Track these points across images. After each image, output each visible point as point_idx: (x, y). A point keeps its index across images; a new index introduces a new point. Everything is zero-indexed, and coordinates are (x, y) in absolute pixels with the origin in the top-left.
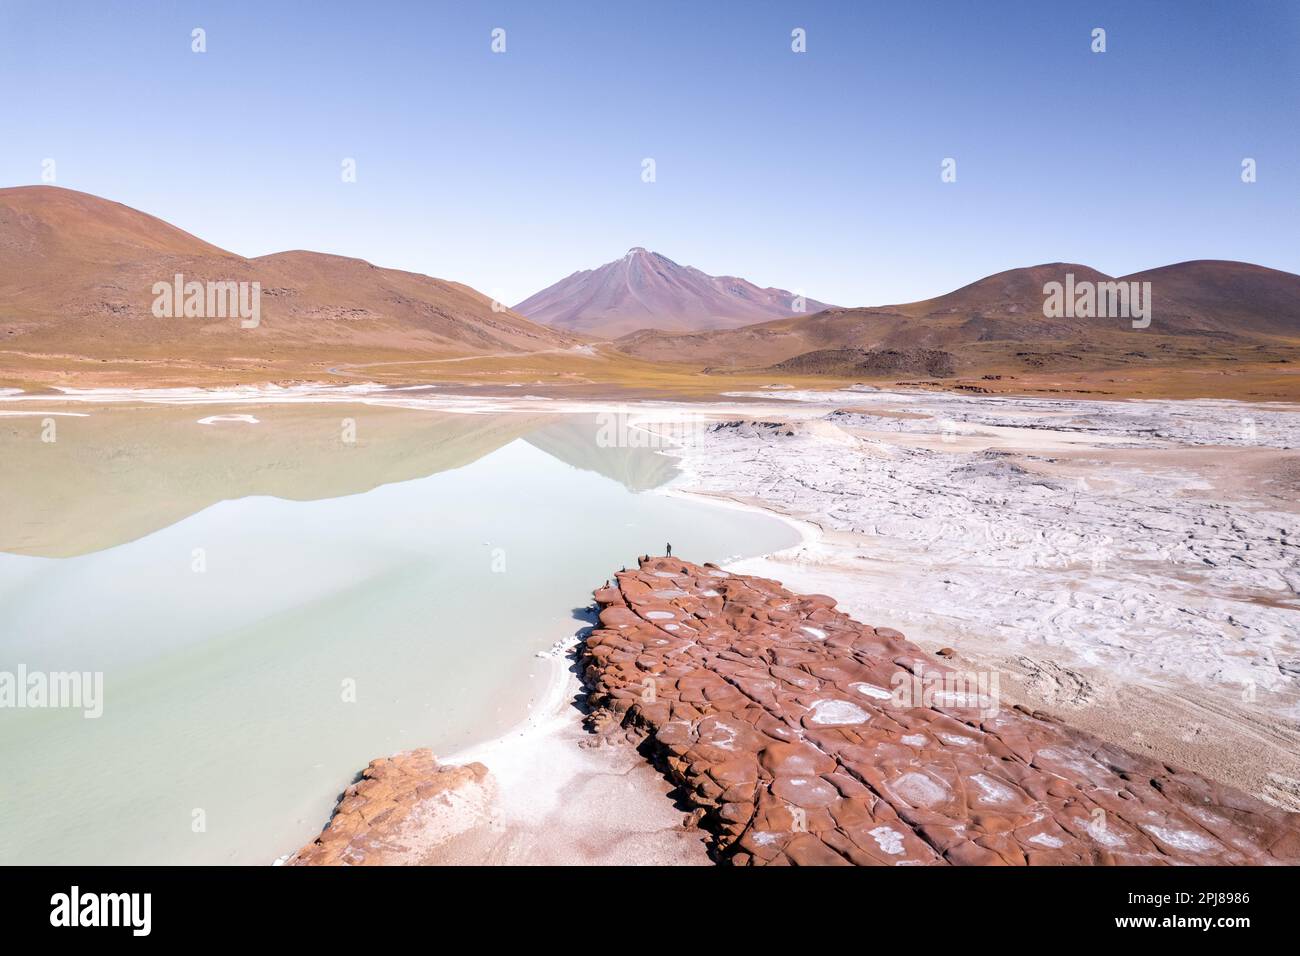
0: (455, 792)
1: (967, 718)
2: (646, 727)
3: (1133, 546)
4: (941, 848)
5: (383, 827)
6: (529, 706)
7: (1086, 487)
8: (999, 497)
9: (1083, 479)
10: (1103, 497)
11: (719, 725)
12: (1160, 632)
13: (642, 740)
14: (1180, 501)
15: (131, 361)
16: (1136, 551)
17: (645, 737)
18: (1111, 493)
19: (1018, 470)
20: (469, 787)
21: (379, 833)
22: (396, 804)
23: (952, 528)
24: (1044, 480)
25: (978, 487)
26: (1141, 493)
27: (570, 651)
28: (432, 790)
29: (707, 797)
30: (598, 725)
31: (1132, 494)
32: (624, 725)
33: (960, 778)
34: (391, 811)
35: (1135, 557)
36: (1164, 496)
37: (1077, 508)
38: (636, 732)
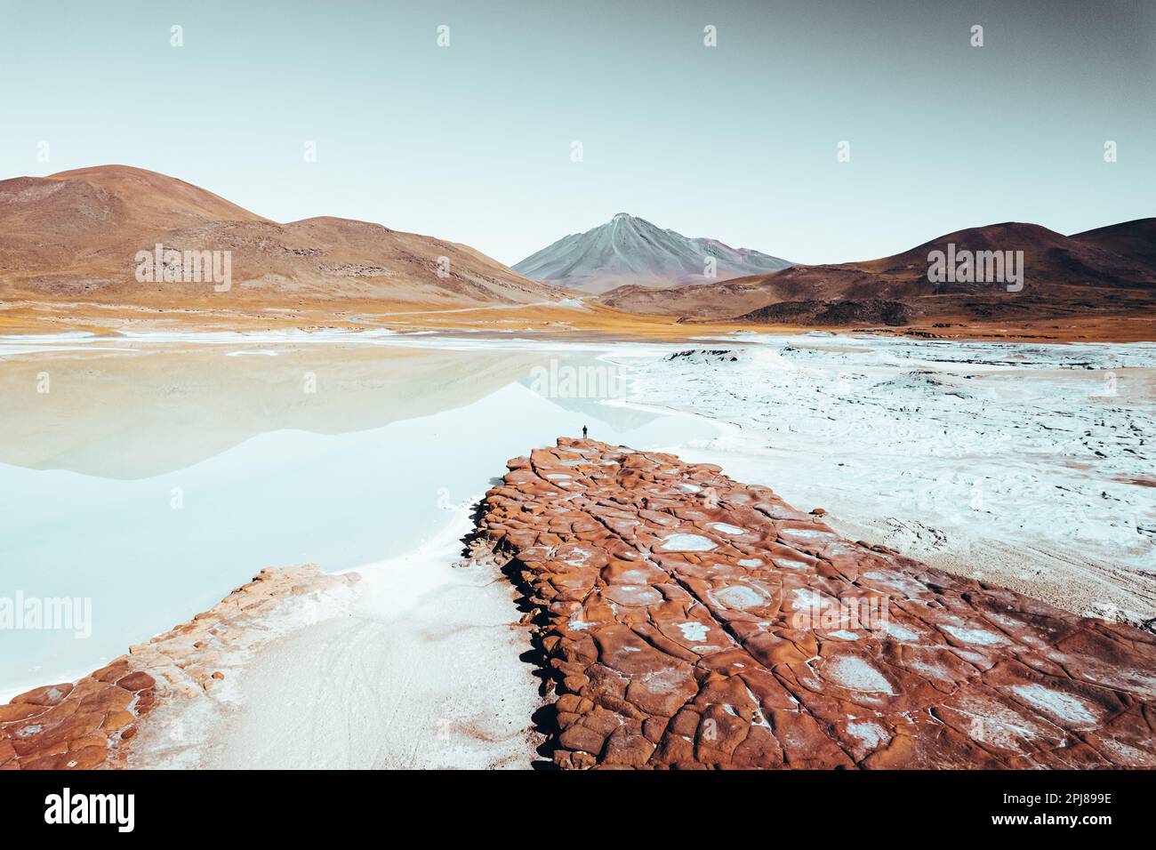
0: (325, 592)
1: (806, 548)
2: (512, 552)
3: (1030, 441)
4: (741, 638)
5: (252, 612)
6: (423, 541)
7: (996, 396)
8: (912, 406)
9: (993, 389)
10: (1011, 404)
11: (576, 550)
12: (1032, 502)
13: (507, 562)
14: (1084, 406)
15: (183, 311)
16: (1033, 446)
17: (510, 560)
18: (1019, 401)
19: (933, 382)
20: (341, 590)
21: (249, 616)
22: (271, 597)
23: (859, 427)
24: (956, 390)
25: (897, 397)
26: (1048, 400)
27: (475, 505)
28: (306, 589)
29: (543, 599)
30: (472, 550)
31: (1039, 401)
32: (495, 551)
33: (781, 591)
34: (264, 601)
35: (1030, 450)
36: (1068, 402)
37: (984, 414)
38: (504, 556)
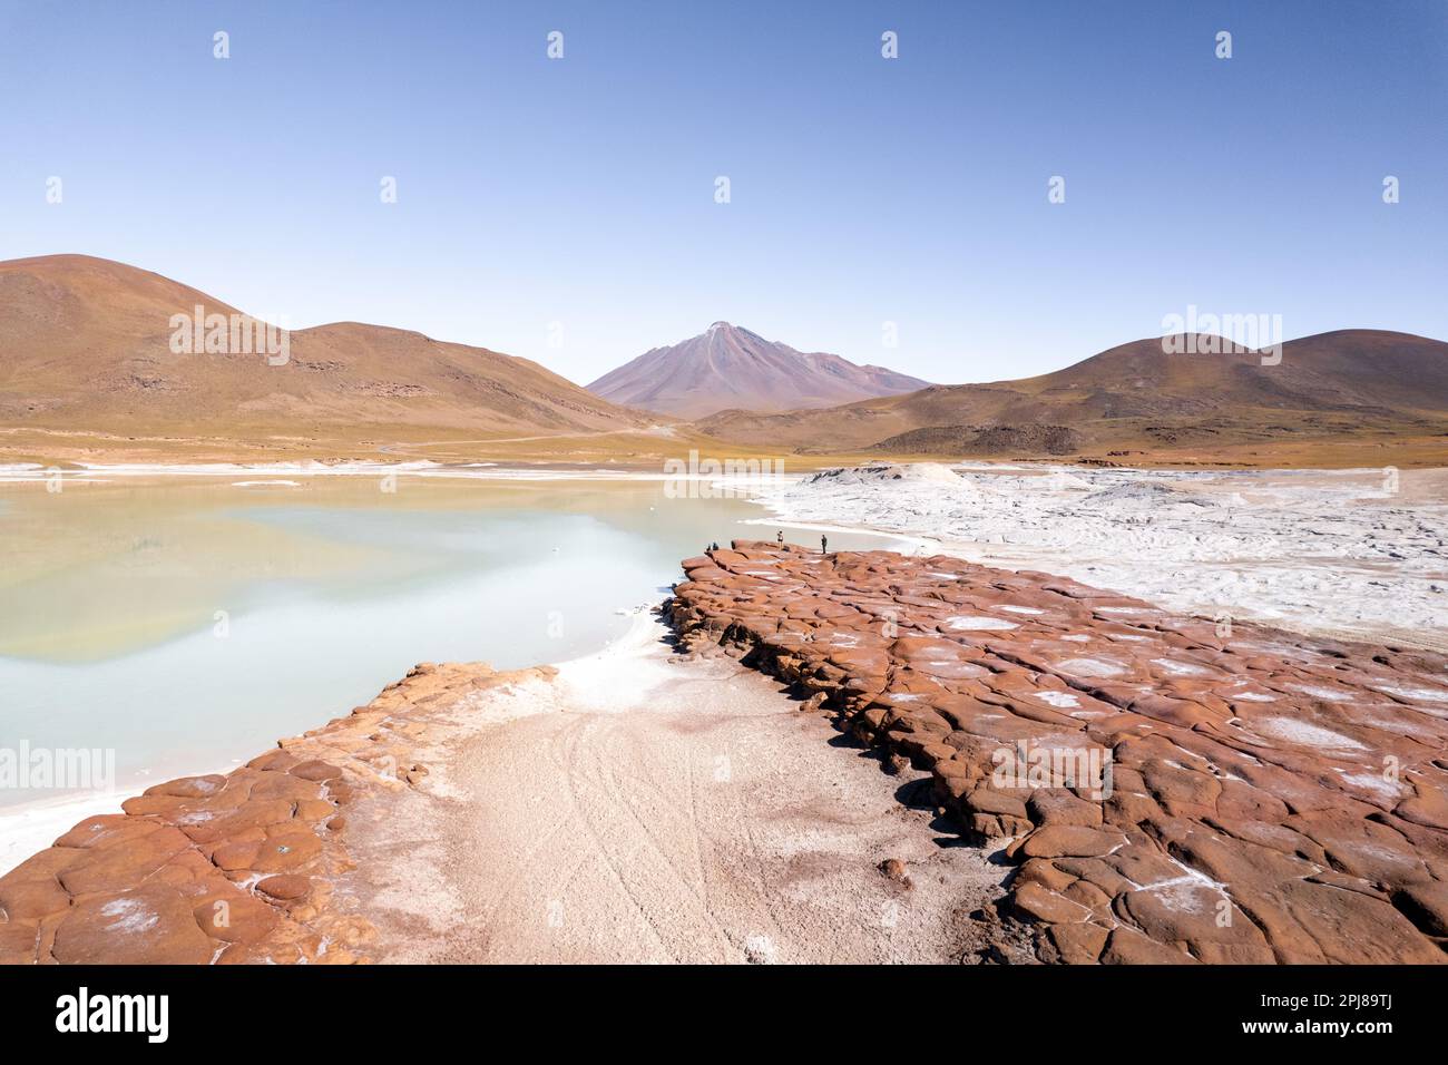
0: (518, 686)
1: (1139, 623)
2: (748, 640)
3: (1304, 546)
4: (1126, 703)
5: (427, 706)
6: (607, 643)
7: (1242, 502)
8: (1142, 516)
9: (1238, 494)
10: (1264, 511)
11: (836, 634)
13: (744, 654)
14: (1353, 509)
15: (161, 439)
16: (1309, 550)
17: (749, 651)
18: (1272, 506)
19: (1162, 489)
20: (535, 684)
21: (427, 711)
22: (447, 691)
23: (1090, 534)
24: (1194, 497)
25: (1118, 509)
26: (1307, 504)
27: (655, 609)
28: (491, 682)
29: (828, 679)
30: (691, 644)
31: (1296, 506)
32: (722, 643)
33: (1138, 661)
34: (441, 695)
35: (1309, 554)
36: (1334, 506)
37: (1233, 523)
38: (737, 647)
